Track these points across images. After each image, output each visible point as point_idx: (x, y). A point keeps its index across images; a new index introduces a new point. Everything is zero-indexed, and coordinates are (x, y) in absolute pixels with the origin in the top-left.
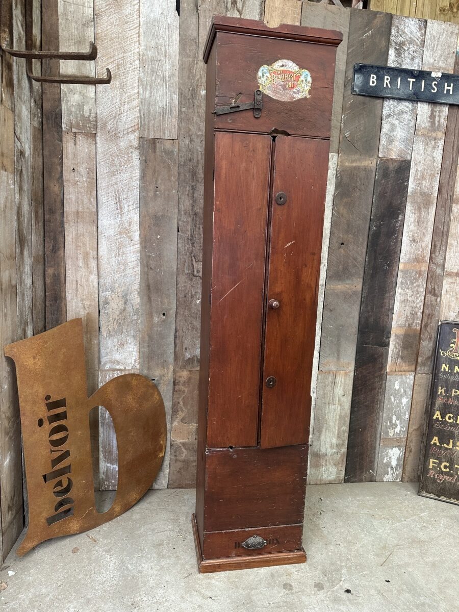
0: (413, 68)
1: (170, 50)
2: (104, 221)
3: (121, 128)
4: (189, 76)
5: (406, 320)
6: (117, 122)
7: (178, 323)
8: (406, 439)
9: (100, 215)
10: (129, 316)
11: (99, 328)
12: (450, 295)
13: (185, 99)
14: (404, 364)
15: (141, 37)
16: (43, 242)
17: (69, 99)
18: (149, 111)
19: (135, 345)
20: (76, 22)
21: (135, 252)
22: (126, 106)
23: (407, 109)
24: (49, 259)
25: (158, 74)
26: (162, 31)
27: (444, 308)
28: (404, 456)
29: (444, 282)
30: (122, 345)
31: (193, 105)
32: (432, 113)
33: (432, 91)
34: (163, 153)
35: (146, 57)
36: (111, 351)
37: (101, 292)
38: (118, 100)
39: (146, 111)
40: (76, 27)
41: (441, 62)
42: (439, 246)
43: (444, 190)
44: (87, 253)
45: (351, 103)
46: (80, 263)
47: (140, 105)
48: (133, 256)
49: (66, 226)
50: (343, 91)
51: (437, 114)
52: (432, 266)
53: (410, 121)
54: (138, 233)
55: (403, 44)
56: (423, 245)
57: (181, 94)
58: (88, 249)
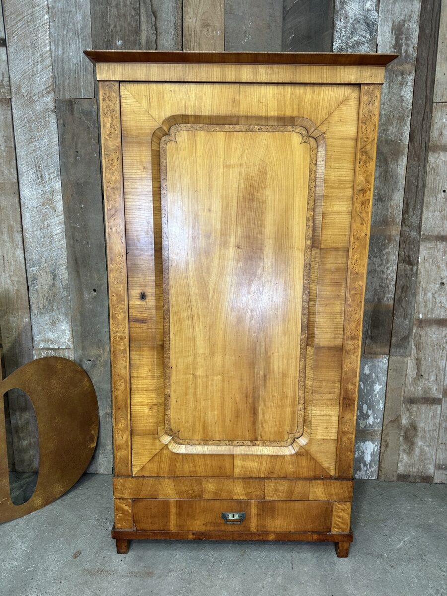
2: (27, 192)
3: (35, 91)
4: (102, 26)
5: (375, 294)
6: (31, 84)
8: (381, 432)
9: (21, 186)
10: (59, 292)
11: (30, 305)
12: (430, 263)
14: (374, 345)
18: (63, 70)
19: (67, 323)
21: (60, 223)
22: (39, 65)
23: (364, 40)
25: (70, 27)
27: (422, 279)
28: (379, 451)
29: (422, 248)
30: (54, 323)
32: (397, 42)
34: (82, 114)
35: (56, 9)
36: (44, 330)
37: (28, 267)
38: (30, 60)
39: (60, 70)
42: (412, 204)
43: (417, 137)
44: (11, 226)
46: (6, 237)
47: (53, 65)
48: (58, 228)
51: (404, 42)
52: (405, 228)
54: (61, 203)
56: (392, 204)
58: (12, 222)
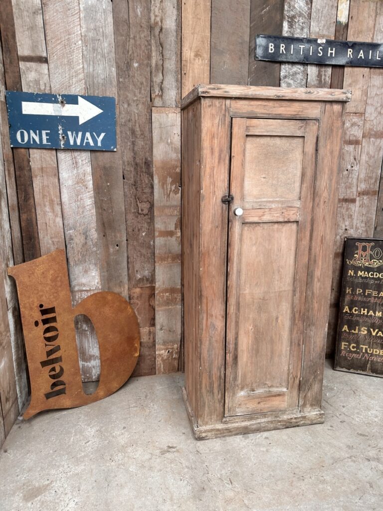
0: (303, 37)
1: (107, 30)
2: (64, 174)
4: (123, 52)
7: (129, 252)
9: (60, 169)
10: (90, 248)
11: (67, 259)
13: (122, 71)
15: (81, 21)
16: (15, 194)
17: (27, 76)
18: (93, 83)
19: (97, 271)
20: (28, 11)
21: (90, 197)
22: (74, 79)
23: (299, 71)
24: (22, 208)
25: (99, 51)
26: (98, 15)
30: (86, 271)
31: (129, 76)
32: (319, 73)
33: (319, 55)
35: (88, 37)
36: (78, 276)
37: (66, 231)
38: (67, 75)
39: (91, 83)
40: (27, 15)
41: (324, 31)
44: (52, 200)
45: (255, 68)
46: (47, 209)
47: (86, 78)
48: (89, 201)
49: (34, 179)
50: (248, 58)
51: (323, 73)
53: (302, 80)
54: (91, 182)
55: (293, 17)
57: (118, 67)
58: (53, 197)
